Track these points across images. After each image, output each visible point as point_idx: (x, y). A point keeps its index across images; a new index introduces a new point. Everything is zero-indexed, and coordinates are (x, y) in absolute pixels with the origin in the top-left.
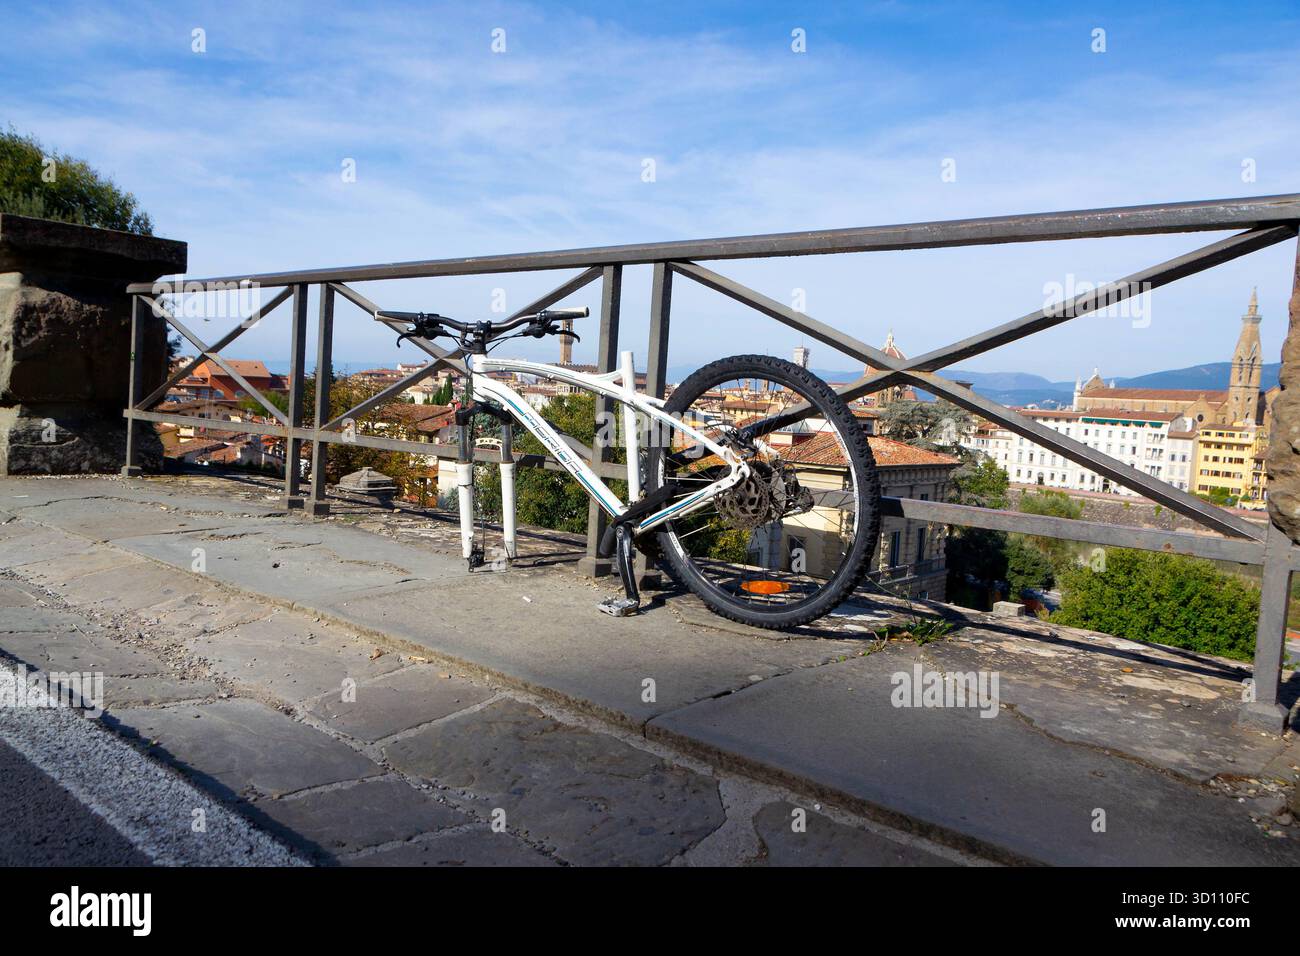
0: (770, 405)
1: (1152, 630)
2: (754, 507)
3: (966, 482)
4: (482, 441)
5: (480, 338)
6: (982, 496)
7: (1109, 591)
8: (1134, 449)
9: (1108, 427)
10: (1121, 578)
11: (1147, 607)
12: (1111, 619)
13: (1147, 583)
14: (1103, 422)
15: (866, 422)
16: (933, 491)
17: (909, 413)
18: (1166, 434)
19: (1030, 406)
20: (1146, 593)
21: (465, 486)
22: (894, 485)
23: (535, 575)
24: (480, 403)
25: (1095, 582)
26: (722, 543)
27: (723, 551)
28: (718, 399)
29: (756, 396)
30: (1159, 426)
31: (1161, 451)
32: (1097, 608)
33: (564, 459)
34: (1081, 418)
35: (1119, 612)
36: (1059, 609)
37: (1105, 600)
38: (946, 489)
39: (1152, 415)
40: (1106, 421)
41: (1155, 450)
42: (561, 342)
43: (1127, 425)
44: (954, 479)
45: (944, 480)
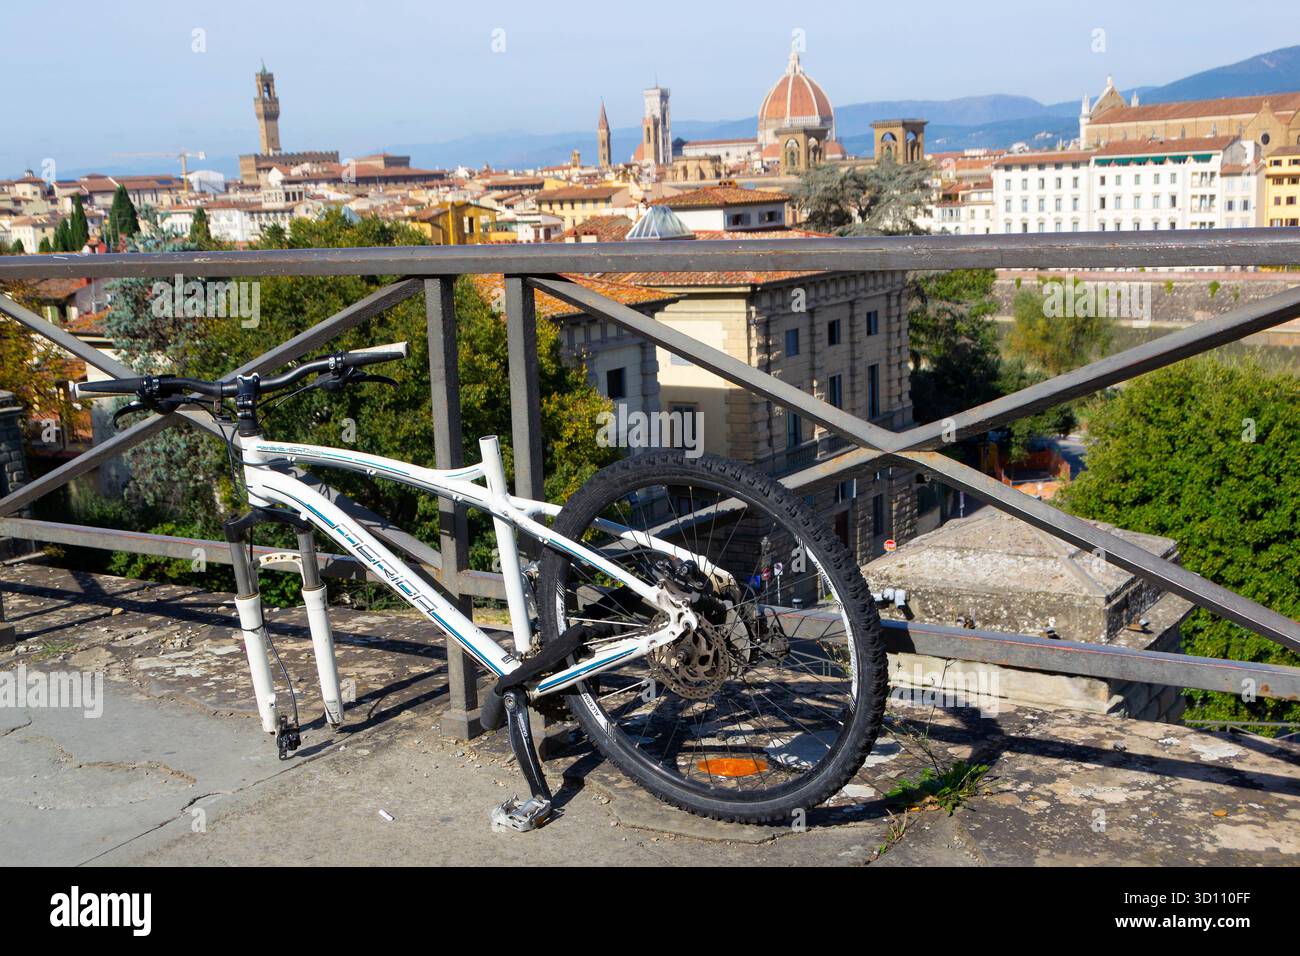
0: (617, 190)
1: (1219, 483)
2: (707, 668)
3: (932, 286)
4: (268, 559)
5: (249, 413)
6: (958, 303)
7: (1154, 433)
8: (1174, 199)
9: (1134, 168)
10: (1171, 413)
11: (1210, 451)
12: (1160, 475)
13: (1207, 415)
14: (1125, 163)
15: (770, 208)
16: (885, 305)
17: (836, 184)
18: (1218, 170)
19: (1016, 147)
20: (1207, 430)
21: (253, 631)
22: (824, 303)
23: (378, 748)
24: (260, 508)
25: (1134, 423)
26: (568, 433)
27: (573, 446)
28: (533, 187)
29: (592, 178)
30: (1207, 159)
31: (1212, 197)
32: (1140, 462)
33: (408, 592)
34: (1093, 159)
35: (1170, 464)
36: (1086, 469)
37: (1150, 449)
38: (903, 300)
39: (1196, 143)
40: (1131, 159)
41: (1203, 197)
42: (259, 116)
43: (1161, 163)
44: (914, 282)
45: (899, 286)
